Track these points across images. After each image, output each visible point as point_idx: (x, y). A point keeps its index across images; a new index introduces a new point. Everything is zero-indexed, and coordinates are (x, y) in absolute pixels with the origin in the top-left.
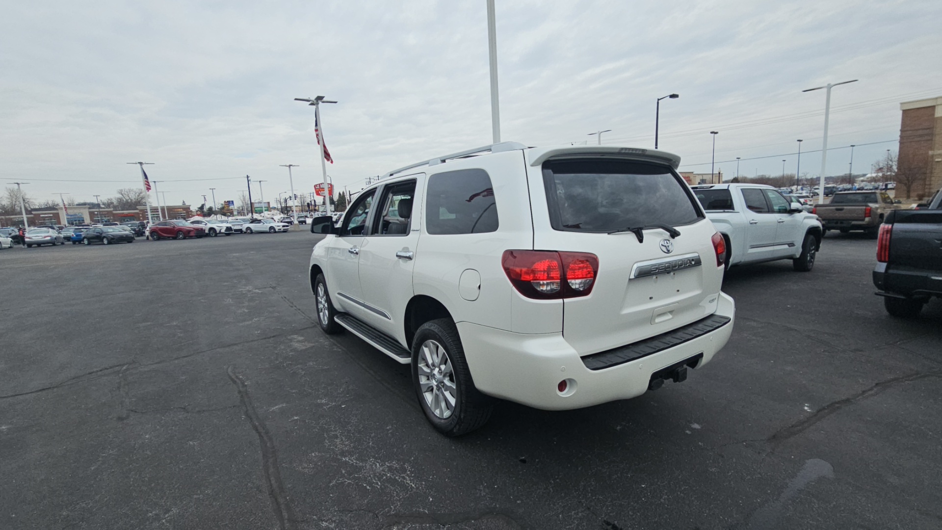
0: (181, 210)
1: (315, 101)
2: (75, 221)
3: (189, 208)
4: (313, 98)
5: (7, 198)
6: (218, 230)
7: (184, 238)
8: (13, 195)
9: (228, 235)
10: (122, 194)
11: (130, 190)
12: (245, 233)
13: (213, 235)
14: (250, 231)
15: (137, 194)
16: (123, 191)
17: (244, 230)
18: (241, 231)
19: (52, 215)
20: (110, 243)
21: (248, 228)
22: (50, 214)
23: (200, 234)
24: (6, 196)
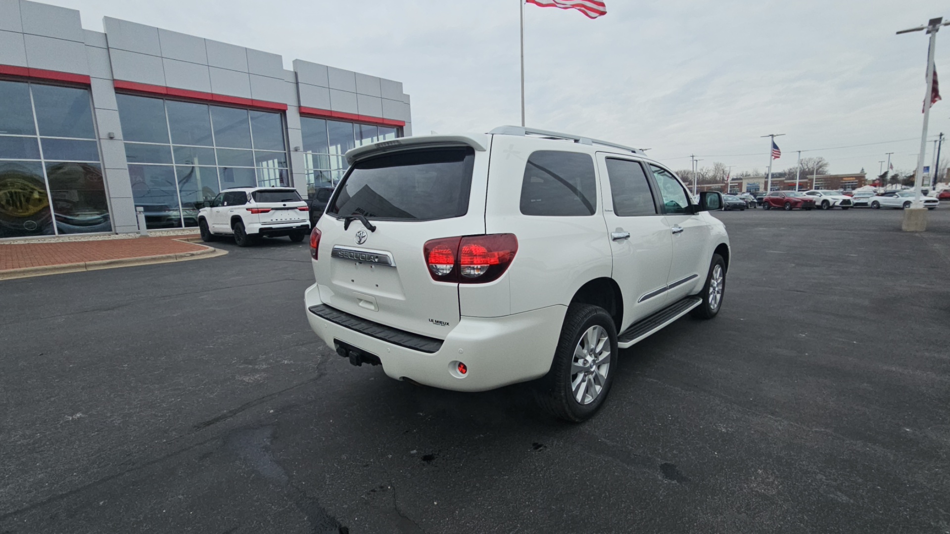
0: (854, 178)
1: (930, 27)
2: (753, 189)
3: (864, 177)
4: (925, 24)
5: (713, 171)
6: (831, 202)
7: (790, 209)
8: (718, 167)
9: (844, 208)
10: (802, 164)
11: (810, 159)
12: (871, 208)
13: (825, 208)
14: (877, 206)
15: (816, 163)
16: (804, 160)
17: (870, 203)
18: (866, 204)
19: (737, 184)
20: (725, 210)
21: (875, 202)
22: (736, 183)
23: (808, 206)
24: (713, 169)
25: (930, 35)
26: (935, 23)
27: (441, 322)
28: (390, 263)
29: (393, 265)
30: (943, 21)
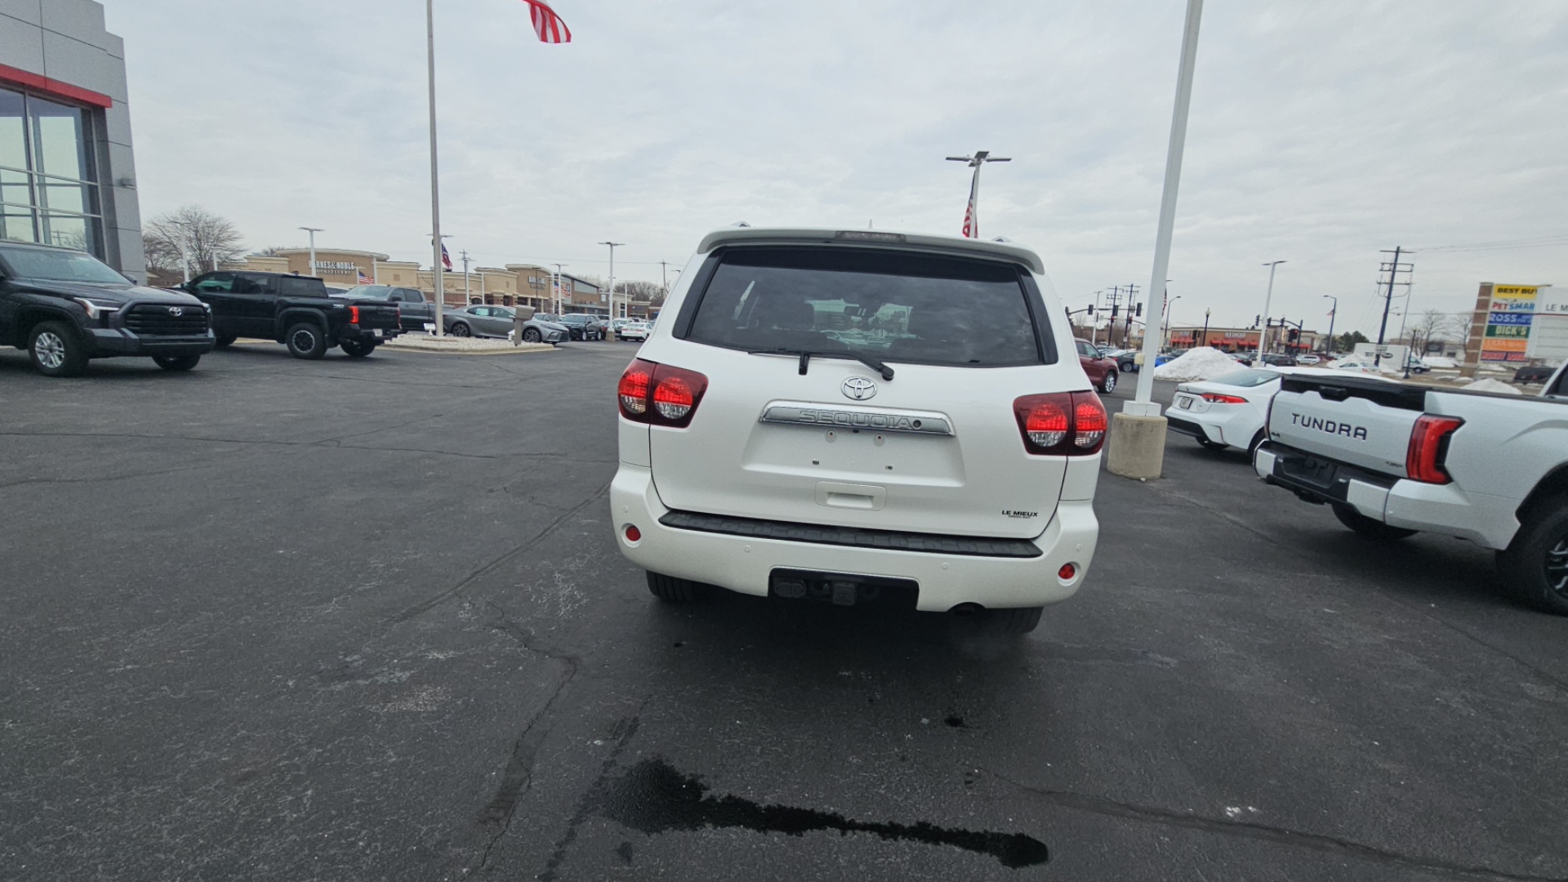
1: (976, 160)
4: (973, 155)
25: (974, 169)
26: (982, 155)
27: (1024, 514)
28: (948, 430)
29: (952, 433)
30: (987, 158)
